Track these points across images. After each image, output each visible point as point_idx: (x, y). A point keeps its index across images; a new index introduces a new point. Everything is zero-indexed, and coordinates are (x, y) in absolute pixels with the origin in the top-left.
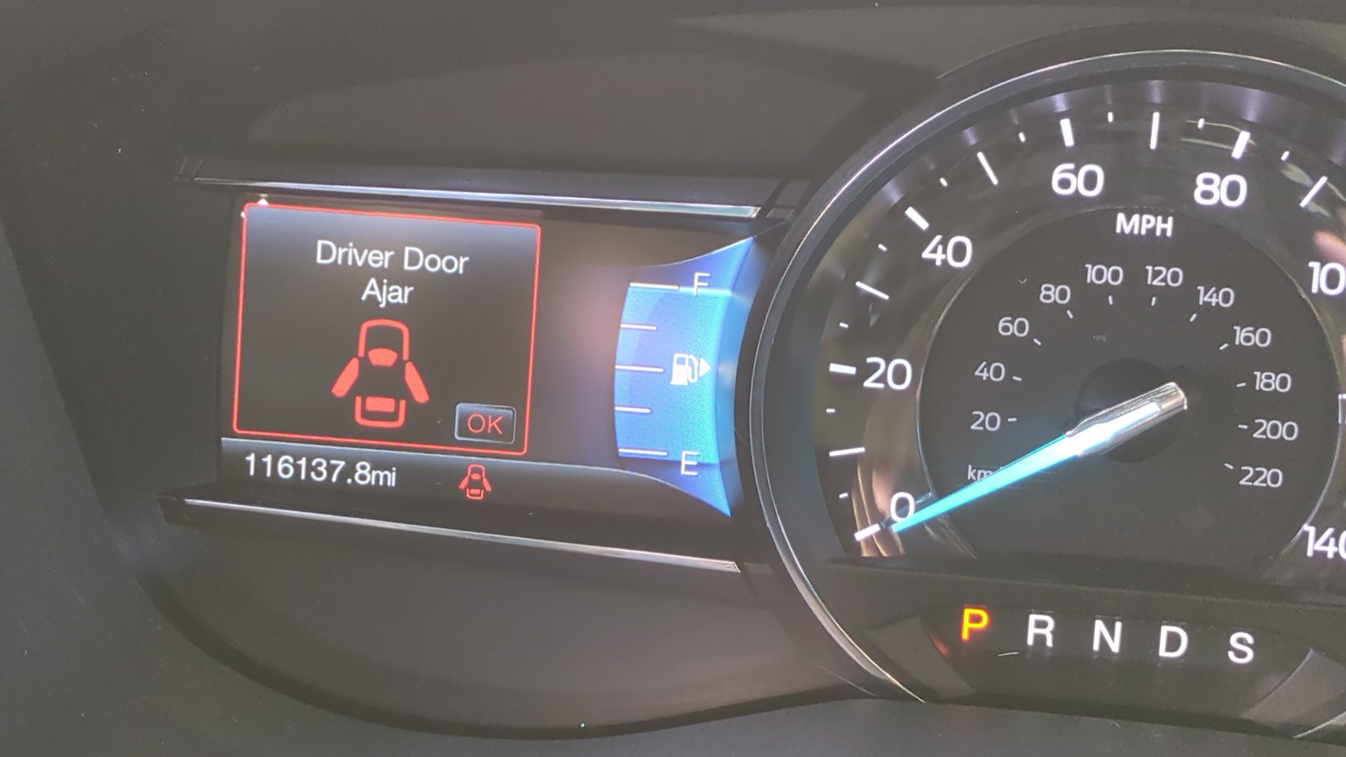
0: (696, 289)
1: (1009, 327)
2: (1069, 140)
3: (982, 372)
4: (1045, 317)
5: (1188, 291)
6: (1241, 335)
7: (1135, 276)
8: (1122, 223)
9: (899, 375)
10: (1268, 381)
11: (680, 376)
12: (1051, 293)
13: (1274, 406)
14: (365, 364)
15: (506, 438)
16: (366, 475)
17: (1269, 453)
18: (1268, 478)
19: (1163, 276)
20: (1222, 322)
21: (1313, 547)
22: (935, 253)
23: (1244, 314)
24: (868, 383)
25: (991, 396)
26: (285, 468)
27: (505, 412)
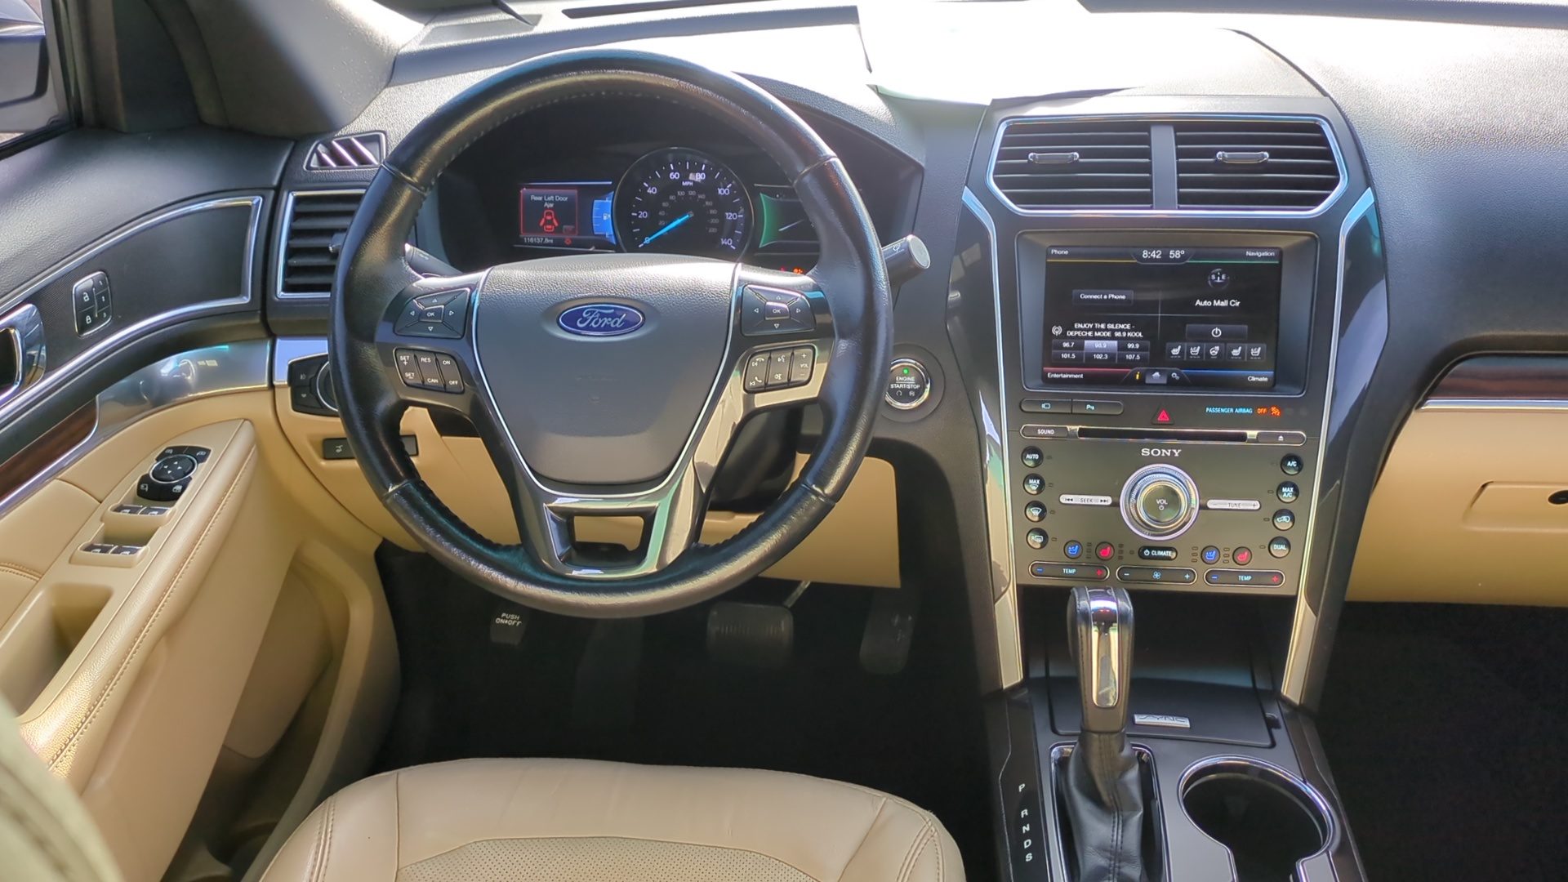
0: (607, 201)
1: (665, 204)
2: (672, 168)
3: (660, 213)
4: (671, 202)
5: (697, 196)
6: (707, 203)
7: (687, 193)
8: (684, 184)
9: (645, 215)
10: (712, 212)
11: (605, 218)
12: (672, 198)
13: (713, 216)
14: (546, 219)
15: (573, 232)
16: (547, 241)
17: (714, 225)
18: (713, 230)
19: (692, 193)
20: (703, 201)
21: (723, 243)
22: (649, 191)
23: (708, 199)
24: (640, 217)
25: (662, 218)
26: (532, 240)
27: (573, 227)
